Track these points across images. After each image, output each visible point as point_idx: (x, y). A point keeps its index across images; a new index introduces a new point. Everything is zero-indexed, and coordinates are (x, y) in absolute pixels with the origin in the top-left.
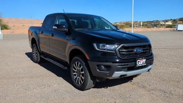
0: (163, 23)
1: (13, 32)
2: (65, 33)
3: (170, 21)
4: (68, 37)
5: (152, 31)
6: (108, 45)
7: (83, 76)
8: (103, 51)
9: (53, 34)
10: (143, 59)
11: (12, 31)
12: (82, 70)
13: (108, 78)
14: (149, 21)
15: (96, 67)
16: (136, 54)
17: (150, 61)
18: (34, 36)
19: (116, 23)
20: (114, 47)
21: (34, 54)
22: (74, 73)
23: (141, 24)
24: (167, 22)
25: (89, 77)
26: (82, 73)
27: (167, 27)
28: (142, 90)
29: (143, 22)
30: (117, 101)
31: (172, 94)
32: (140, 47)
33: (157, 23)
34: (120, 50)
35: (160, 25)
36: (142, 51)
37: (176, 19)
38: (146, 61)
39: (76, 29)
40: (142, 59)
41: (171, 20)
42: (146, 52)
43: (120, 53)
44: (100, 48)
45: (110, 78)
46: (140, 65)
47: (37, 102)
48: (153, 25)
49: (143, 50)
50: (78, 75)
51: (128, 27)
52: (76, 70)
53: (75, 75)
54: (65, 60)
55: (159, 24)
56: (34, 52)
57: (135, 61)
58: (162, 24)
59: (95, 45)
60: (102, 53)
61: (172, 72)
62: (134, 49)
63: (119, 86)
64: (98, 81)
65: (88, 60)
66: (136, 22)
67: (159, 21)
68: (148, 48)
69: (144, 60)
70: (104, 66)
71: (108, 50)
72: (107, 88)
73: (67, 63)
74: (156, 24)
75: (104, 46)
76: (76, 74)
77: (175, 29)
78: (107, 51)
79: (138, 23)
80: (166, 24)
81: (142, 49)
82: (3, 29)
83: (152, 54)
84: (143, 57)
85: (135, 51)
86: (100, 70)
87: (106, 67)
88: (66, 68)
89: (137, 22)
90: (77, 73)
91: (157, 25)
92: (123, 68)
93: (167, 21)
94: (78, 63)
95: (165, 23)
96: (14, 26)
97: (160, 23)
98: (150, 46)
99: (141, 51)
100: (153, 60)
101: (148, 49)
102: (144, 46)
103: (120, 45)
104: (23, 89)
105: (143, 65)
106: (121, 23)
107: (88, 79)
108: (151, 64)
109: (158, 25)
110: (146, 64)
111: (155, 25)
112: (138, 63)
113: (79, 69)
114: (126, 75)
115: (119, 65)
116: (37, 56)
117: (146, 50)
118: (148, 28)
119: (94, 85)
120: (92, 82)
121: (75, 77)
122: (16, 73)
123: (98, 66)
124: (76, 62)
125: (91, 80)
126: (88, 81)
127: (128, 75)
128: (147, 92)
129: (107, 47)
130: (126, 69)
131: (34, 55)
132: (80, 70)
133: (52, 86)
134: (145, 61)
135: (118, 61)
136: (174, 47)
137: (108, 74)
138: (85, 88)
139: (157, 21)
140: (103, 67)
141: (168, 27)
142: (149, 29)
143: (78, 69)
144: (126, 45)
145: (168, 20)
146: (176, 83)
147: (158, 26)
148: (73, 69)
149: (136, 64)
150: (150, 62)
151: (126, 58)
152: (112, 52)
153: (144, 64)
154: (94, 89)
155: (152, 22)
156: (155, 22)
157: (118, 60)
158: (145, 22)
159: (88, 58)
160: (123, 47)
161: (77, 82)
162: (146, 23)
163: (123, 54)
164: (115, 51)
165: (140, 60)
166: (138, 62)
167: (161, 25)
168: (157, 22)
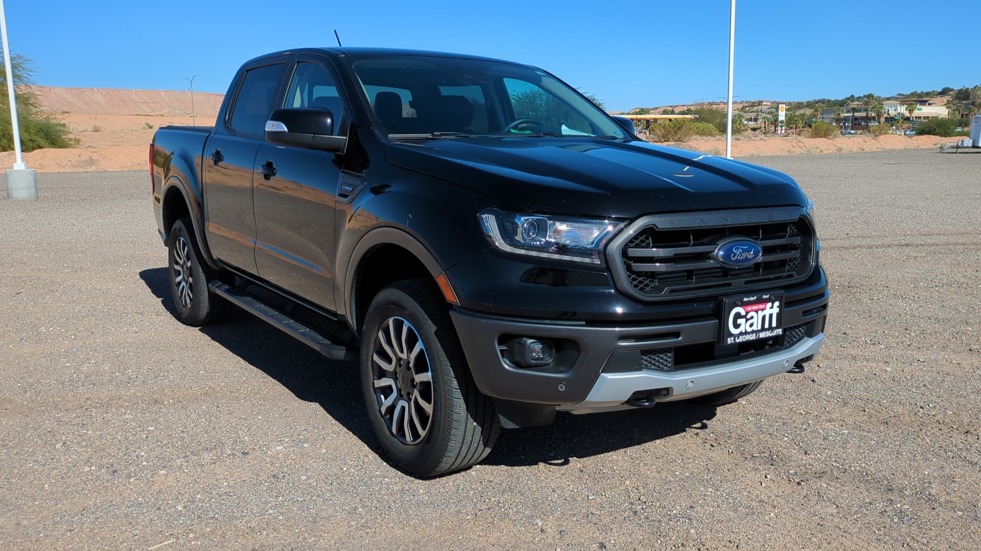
0: (903, 110)
1: (91, 162)
2: (332, 156)
3: (939, 99)
4: (346, 182)
5: (839, 155)
6: (563, 221)
7: (426, 395)
8: (534, 254)
9: (269, 166)
10: (767, 301)
11: (84, 158)
12: (421, 365)
13: (564, 407)
14: (823, 101)
15: (498, 348)
16: (725, 271)
17: (806, 313)
18: (177, 178)
19: (642, 111)
20: (596, 233)
21: (178, 273)
22: (380, 378)
23: (782, 116)
24: (923, 103)
25: (459, 405)
26: (422, 383)
27: (921, 133)
28: (757, 477)
29: (793, 107)
30: (613, 539)
31: (931, 499)
32: (748, 231)
33: (866, 110)
34: (634, 252)
35: (883, 120)
36: (760, 258)
37: (971, 87)
38: (779, 316)
39: (391, 136)
40: (760, 301)
41: (944, 92)
42: (783, 263)
43: (629, 268)
44: (518, 238)
45: (579, 409)
46: (746, 333)
47: (167, 538)
48: (846, 119)
49: (767, 250)
50: (399, 391)
51: (711, 135)
52: (389, 361)
53: (387, 391)
54: (332, 308)
55: (879, 116)
56: (177, 267)
57: (720, 314)
58: (892, 113)
59: (490, 223)
60: (529, 266)
61: (934, 375)
62: (713, 243)
63: (632, 451)
64: (508, 424)
65: (450, 306)
66: (753, 104)
67: (880, 101)
68: (797, 240)
69: (772, 309)
70: (539, 339)
71: (562, 249)
72: (566, 462)
73: (342, 323)
74: (864, 114)
75: (541, 229)
76: (389, 388)
77: (968, 142)
78: (556, 257)
79: (764, 108)
80: (916, 113)
81: (761, 244)
82: (40, 147)
83: (816, 275)
84: (765, 291)
85: (716, 259)
86: (518, 365)
87: (554, 344)
88: (340, 353)
89: (760, 103)
90: (396, 379)
91: (867, 119)
92: (645, 352)
93: (922, 99)
94: (399, 326)
95: (911, 111)
96: (96, 130)
97: (886, 108)
98: (805, 228)
99: (756, 254)
100: (825, 307)
101: (793, 247)
102: (772, 230)
103: (632, 221)
104: (101, 467)
105: (762, 335)
106: (673, 113)
107: (455, 416)
108: (812, 328)
109: (874, 118)
110: (779, 331)
111: (856, 119)
112: (737, 326)
113: (404, 356)
114: (668, 391)
115: (624, 337)
116: (191, 284)
117: (784, 248)
118: (817, 134)
119: (488, 450)
120: (479, 429)
121: (387, 403)
122: (71, 380)
123: (504, 339)
124: (391, 322)
125: (471, 420)
126: (455, 424)
127: (679, 394)
128: (787, 488)
129: (557, 231)
130: (669, 357)
131: (179, 279)
132: (411, 365)
133: (258, 453)
134: (775, 310)
135: (624, 314)
136: (952, 239)
137: (562, 388)
138: (439, 462)
139: (870, 96)
140: (538, 347)
141: (929, 133)
142: (820, 142)
143: (399, 360)
144: (663, 222)
145: (928, 94)
146: (957, 438)
147: (873, 124)
148: (376, 358)
149: (722, 331)
150: (808, 318)
151: (665, 294)
152: (587, 260)
153: (771, 328)
154: (488, 468)
155: (842, 103)
156: (854, 104)
157: (619, 310)
158: (800, 106)
159: (450, 296)
160: (650, 235)
161: (394, 430)
162: (808, 112)
163: (652, 275)
164: (603, 253)
165: (744, 305)
166: (738, 316)
167: (891, 120)
168: (866, 103)
